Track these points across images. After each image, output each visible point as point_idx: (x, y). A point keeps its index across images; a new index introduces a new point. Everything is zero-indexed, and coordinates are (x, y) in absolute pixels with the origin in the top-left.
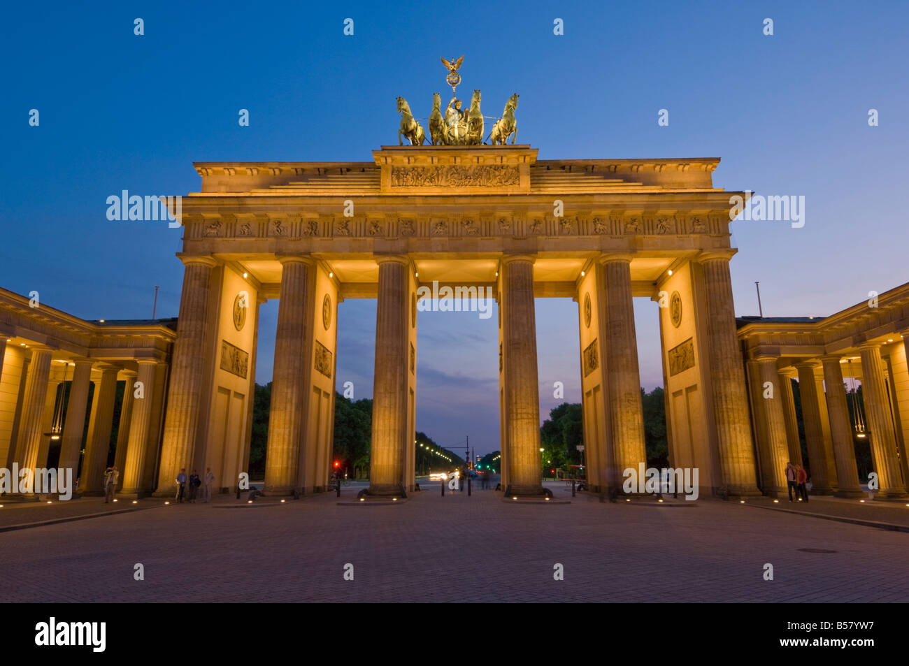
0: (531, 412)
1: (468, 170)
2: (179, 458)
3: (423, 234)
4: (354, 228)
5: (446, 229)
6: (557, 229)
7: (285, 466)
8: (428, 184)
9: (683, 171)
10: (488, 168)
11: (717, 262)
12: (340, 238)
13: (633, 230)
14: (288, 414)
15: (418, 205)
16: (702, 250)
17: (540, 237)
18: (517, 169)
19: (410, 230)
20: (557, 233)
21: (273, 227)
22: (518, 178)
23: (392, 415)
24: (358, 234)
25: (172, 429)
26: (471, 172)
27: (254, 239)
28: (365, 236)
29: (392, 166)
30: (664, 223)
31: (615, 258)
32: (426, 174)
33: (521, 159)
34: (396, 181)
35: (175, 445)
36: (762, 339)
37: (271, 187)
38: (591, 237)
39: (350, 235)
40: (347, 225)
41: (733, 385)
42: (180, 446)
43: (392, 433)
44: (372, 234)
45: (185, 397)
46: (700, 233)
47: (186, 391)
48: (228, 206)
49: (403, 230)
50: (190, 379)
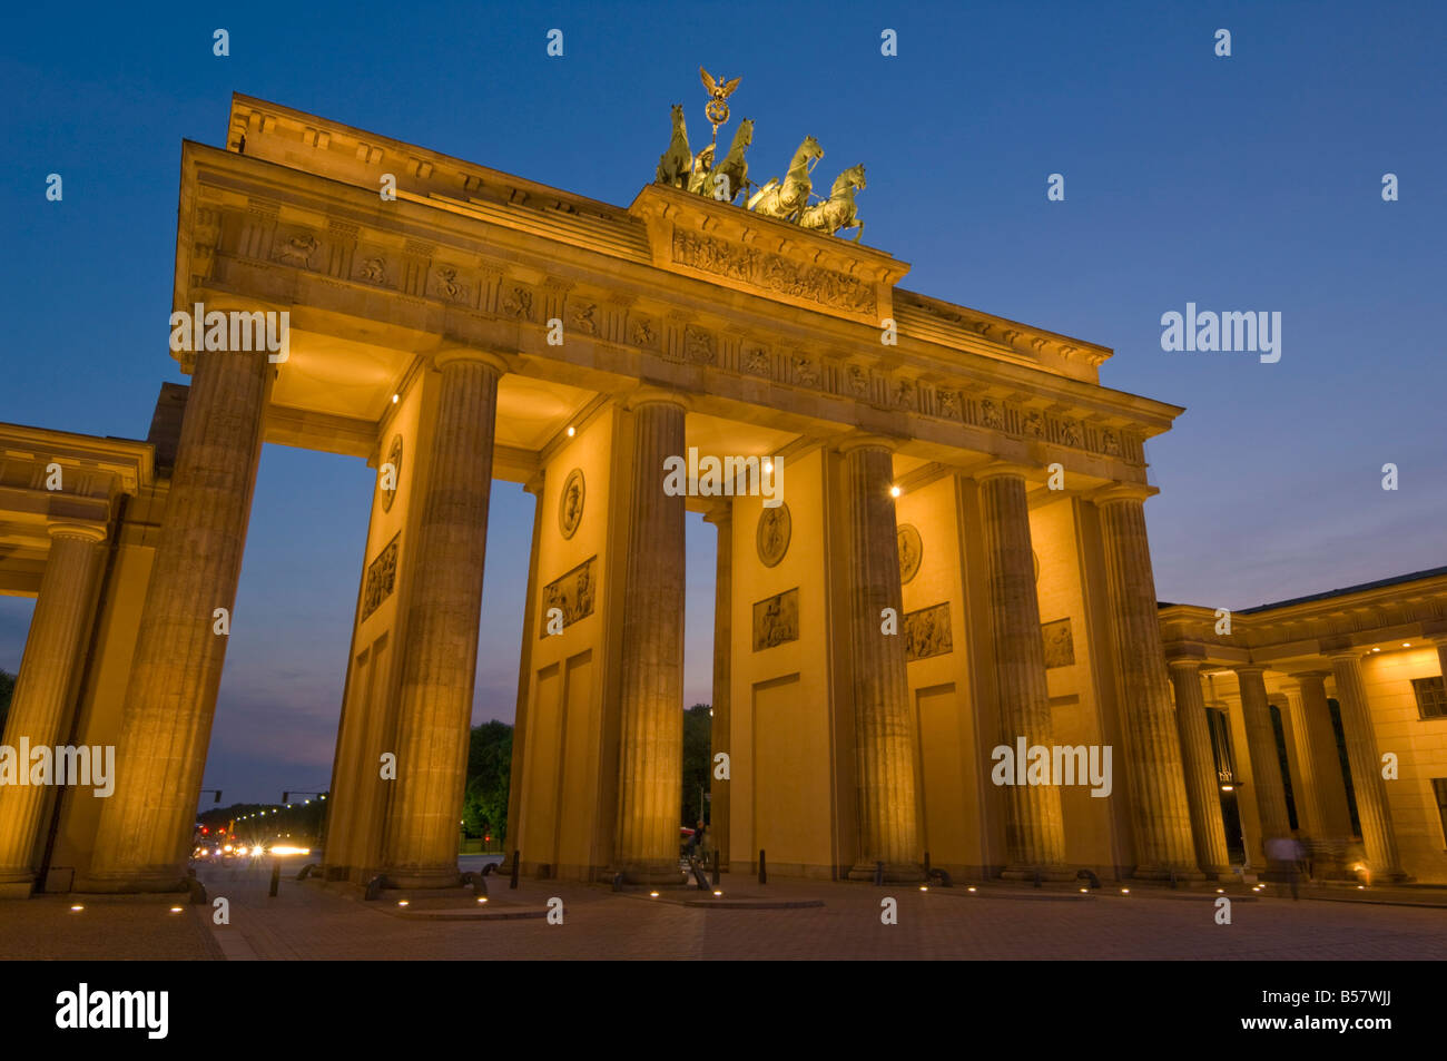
1: (799, 270)
2: (172, 788)
3: (729, 364)
4: (605, 321)
5: (767, 365)
6: (934, 405)
8: (735, 275)
9: (1066, 357)
10: (830, 275)
11: (1134, 504)
12: (577, 337)
13: (1033, 431)
15: (734, 308)
16: (1117, 482)
17: (911, 414)
18: (873, 288)
19: (705, 350)
20: (934, 412)
21: (438, 279)
22: (874, 304)
24: (612, 336)
26: (803, 273)
27: (392, 294)
28: (625, 342)
29: (674, 225)
30: (1072, 430)
31: (1013, 470)
32: (731, 257)
33: (881, 274)
34: (682, 254)
36: (1185, 632)
38: (981, 429)
39: (597, 334)
40: (591, 314)
42: (177, 757)
44: (638, 343)
46: (1113, 455)
48: (352, 207)
49: (695, 348)
50: (215, 591)
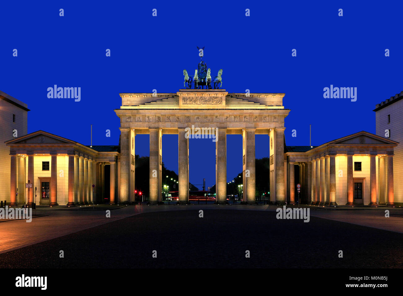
0: (224, 179)
2: (126, 192)
3: (193, 122)
4: (172, 119)
5: (200, 120)
6: (233, 120)
7: (155, 195)
8: (193, 103)
9: (274, 97)
10: (212, 98)
11: (280, 132)
12: (167, 123)
13: (256, 121)
14: (155, 180)
15: (191, 112)
16: (276, 128)
17: (228, 123)
18: (221, 98)
19: (188, 120)
21: (147, 119)
22: (222, 101)
23: (185, 180)
24: (173, 121)
25: (123, 184)
26: (207, 99)
27: (141, 122)
28: (175, 122)
29: (183, 97)
30: (265, 118)
31: (250, 130)
32: (193, 100)
33: (223, 95)
34: (184, 102)
35: (124, 189)
37: (145, 104)
38: (243, 123)
39: (170, 121)
40: (169, 118)
41: (281, 171)
42: (126, 189)
43: (185, 186)
44: (177, 121)
45: (126, 174)
46: (275, 122)
47: (126, 172)
48: (134, 112)
49: (186, 120)
